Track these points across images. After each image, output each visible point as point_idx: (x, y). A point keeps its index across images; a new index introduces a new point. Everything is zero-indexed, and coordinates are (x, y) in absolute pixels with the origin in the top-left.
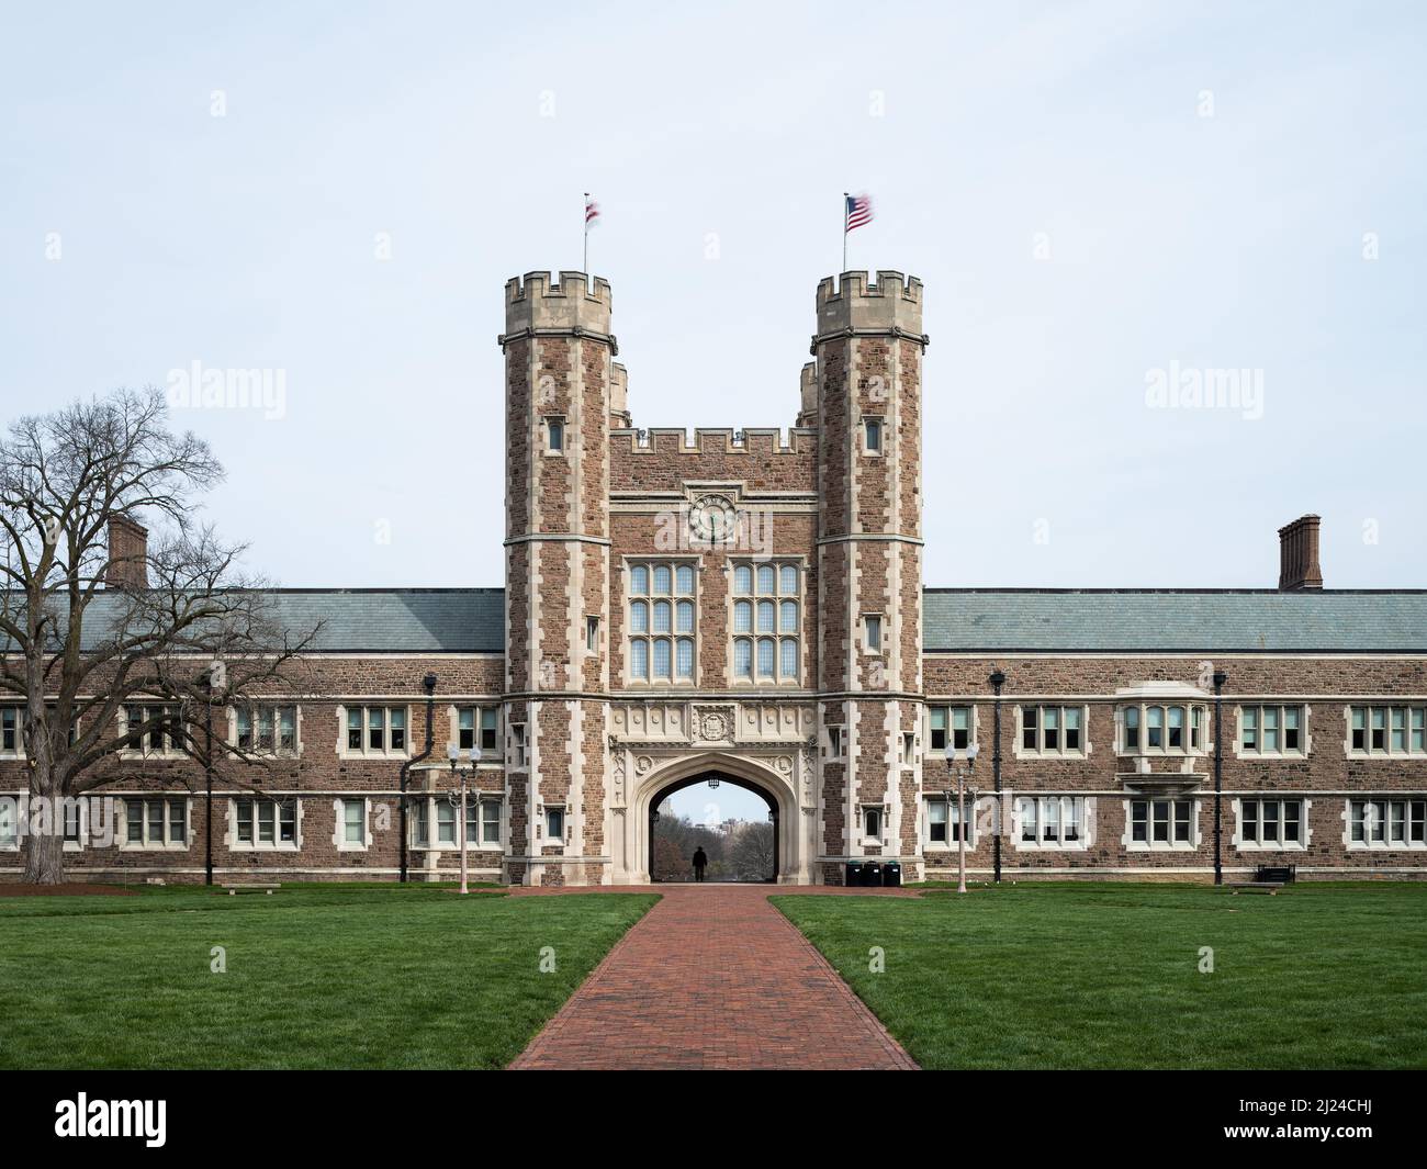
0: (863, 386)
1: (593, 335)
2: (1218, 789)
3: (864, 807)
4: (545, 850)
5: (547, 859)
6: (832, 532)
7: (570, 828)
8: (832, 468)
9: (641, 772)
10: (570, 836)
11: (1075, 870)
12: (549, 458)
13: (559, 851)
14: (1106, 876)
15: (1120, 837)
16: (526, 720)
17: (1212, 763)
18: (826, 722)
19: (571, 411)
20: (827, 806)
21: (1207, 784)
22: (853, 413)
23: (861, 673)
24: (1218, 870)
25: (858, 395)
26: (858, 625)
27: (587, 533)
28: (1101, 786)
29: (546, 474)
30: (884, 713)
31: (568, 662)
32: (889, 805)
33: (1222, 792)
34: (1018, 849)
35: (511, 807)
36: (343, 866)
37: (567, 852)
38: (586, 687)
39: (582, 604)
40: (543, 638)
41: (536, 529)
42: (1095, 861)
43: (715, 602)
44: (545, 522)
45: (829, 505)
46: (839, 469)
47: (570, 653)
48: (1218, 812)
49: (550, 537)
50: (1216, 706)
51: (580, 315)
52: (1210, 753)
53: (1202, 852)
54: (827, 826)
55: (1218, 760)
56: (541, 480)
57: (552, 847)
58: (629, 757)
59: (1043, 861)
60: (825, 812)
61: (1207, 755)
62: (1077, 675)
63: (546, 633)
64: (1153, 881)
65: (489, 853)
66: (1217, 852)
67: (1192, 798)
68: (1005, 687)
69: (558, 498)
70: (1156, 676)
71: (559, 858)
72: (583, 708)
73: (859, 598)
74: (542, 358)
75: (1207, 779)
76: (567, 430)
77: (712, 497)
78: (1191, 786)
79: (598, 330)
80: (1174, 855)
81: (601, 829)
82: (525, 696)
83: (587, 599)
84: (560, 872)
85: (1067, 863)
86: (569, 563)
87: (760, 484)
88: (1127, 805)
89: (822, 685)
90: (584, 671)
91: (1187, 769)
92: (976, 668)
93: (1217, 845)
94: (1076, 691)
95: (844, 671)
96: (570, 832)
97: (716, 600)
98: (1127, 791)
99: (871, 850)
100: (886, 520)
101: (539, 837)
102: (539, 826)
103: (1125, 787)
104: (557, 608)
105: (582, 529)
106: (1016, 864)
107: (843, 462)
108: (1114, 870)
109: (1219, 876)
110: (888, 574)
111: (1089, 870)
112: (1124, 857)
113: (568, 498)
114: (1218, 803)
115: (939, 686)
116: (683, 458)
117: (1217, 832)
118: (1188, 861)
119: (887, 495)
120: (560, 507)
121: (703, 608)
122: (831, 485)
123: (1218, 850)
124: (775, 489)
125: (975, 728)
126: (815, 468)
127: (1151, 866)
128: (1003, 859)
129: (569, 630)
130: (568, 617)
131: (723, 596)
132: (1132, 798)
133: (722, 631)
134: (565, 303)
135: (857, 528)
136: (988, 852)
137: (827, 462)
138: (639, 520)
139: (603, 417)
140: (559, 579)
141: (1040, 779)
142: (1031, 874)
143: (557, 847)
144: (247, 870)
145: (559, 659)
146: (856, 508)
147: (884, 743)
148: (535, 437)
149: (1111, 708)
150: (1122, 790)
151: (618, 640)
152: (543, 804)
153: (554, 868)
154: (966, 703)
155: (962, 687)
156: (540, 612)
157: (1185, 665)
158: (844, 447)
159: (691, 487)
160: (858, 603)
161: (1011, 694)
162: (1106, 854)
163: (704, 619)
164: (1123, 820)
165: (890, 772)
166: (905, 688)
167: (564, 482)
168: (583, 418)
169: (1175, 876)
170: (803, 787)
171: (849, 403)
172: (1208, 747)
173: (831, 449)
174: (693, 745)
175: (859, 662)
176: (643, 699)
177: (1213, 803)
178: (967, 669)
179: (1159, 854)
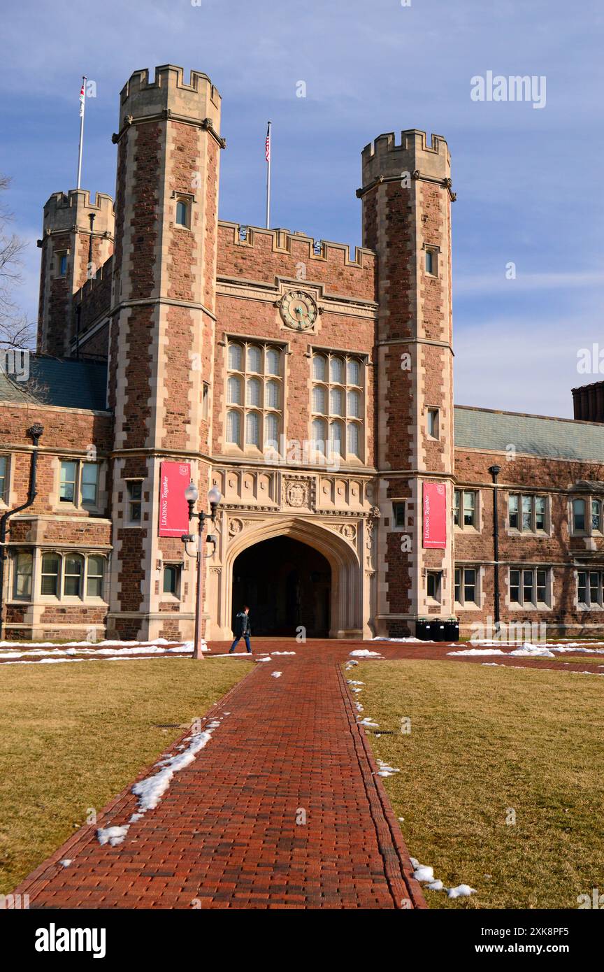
0: (425, 220)
3: (428, 571)
4: (163, 607)
5: (163, 614)
6: (395, 336)
7: (186, 584)
8: (395, 283)
9: (233, 533)
10: (186, 592)
12: (178, 231)
13: (176, 608)
15: (572, 599)
16: (145, 475)
18: (389, 496)
20: (390, 569)
22: (418, 240)
23: (425, 456)
25: (422, 226)
26: (423, 414)
27: (205, 305)
29: (174, 244)
31: (189, 422)
32: (446, 569)
35: (121, 562)
37: (183, 608)
38: (199, 447)
39: (200, 369)
40: (167, 397)
41: (163, 293)
44: (172, 288)
45: (391, 313)
46: (403, 284)
47: (191, 414)
49: (177, 303)
54: (390, 587)
56: (170, 249)
57: (169, 604)
58: (225, 517)
59: (526, 619)
60: (388, 575)
62: (543, 472)
63: (170, 393)
65: (94, 608)
68: (500, 477)
69: (184, 268)
71: (175, 614)
72: (199, 467)
73: (424, 392)
74: (175, 140)
76: (194, 207)
77: (299, 292)
82: (147, 452)
83: (204, 366)
84: (176, 628)
85: (541, 620)
86: (192, 329)
87: (335, 289)
88: (575, 574)
89: (384, 464)
90: (199, 433)
92: (480, 460)
94: (544, 484)
95: (411, 452)
96: (186, 588)
97: (301, 382)
98: (576, 564)
99: (433, 609)
100: (442, 330)
101: (157, 593)
102: (157, 582)
103: (575, 561)
104: (181, 370)
105: (203, 300)
106: (509, 620)
107: (408, 279)
108: (570, 626)
110: (442, 375)
111: (555, 626)
113: (194, 270)
115: (457, 473)
116: (275, 256)
119: (442, 310)
120: (186, 276)
121: (290, 389)
122: (395, 297)
125: (481, 509)
126: (376, 283)
127: (592, 622)
128: (500, 617)
129: (191, 392)
130: (190, 380)
131: (305, 380)
132: (579, 569)
133: (304, 410)
134: (196, 97)
135: (421, 333)
136: (490, 612)
137: (388, 278)
138: (239, 304)
140: (184, 342)
143: (174, 604)
145: (182, 419)
146: (420, 317)
148: (166, 209)
149: (564, 498)
150: (573, 562)
151: (219, 409)
152: (162, 560)
153: (171, 624)
154: (475, 488)
155: (471, 475)
156: (165, 371)
158: (409, 267)
159: (283, 281)
160: (423, 396)
161: (504, 483)
163: (290, 397)
164: (574, 586)
166: (451, 471)
167: (191, 255)
168: (206, 202)
170: (367, 553)
171: (415, 232)
173: (393, 268)
174: (281, 510)
175: (424, 445)
176: (239, 464)
178: (474, 461)
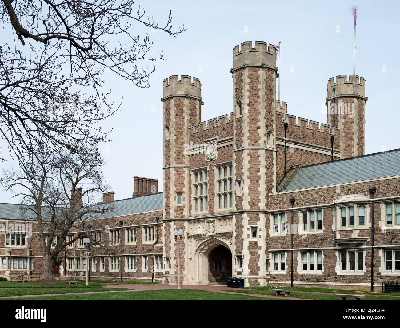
0: (237, 91)
1: (179, 96)
2: (373, 245)
3: (237, 256)
4: (166, 272)
5: (166, 275)
9: (197, 245)
10: (171, 268)
11: (318, 283)
12: (167, 141)
14: (329, 286)
15: (334, 268)
17: (370, 232)
19: (171, 124)
21: (368, 243)
22: (234, 102)
23: (236, 204)
24: (372, 284)
25: (235, 94)
27: (177, 164)
28: (328, 245)
29: (166, 146)
30: (242, 219)
31: (170, 209)
32: (243, 255)
33: (374, 247)
34: (299, 274)
36: (143, 277)
37: (170, 273)
38: (176, 217)
39: (175, 188)
40: (165, 201)
42: (325, 279)
43: (211, 183)
47: (171, 206)
48: (373, 256)
50: (372, 204)
51: (174, 90)
52: (370, 227)
53: (366, 275)
55: (374, 230)
56: (165, 148)
58: (193, 240)
59: (307, 279)
61: (368, 228)
62: (319, 196)
64: (346, 289)
66: (372, 276)
67: (362, 250)
68: (295, 204)
69: (168, 154)
70: (348, 192)
71: (168, 275)
72: (174, 224)
73: (236, 174)
74: (165, 107)
75: (368, 240)
76: (170, 130)
78: (362, 244)
79: (182, 94)
80: (355, 277)
81: (183, 265)
83: (177, 187)
84: (168, 280)
85: (316, 280)
86: (170, 175)
87: (222, 136)
88: (337, 253)
90: (175, 211)
91: (355, 236)
92: (286, 197)
93: (372, 272)
94: (319, 203)
96: (171, 266)
97: (212, 181)
98: (337, 247)
99: (239, 273)
100: (243, 142)
101: (165, 268)
102: (165, 264)
103: (336, 245)
104: (168, 191)
105: (175, 163)
106: (299, 280)
108: (332, 284)
109: (372, 287)
110: (243, 163)
111: (323, 283)
112: (337, 278)
113: (170, 153)
114: (373, 252)
115: (275, 206)
116: (204, 132)
117: (372, 266)
118: (360, 280)
119: (243, 132)
120: (169, 156)
121: (209, 185)
123: (373, 275)
124: (226, 137)
125: (286, 223)
127: (346, 282)
128: (294, 278)
129: (170, 198)
130: (170, 193)
131: (214, 180)
132: (340, 251)
133: (213, 193)
135: (235, 147)
136: (290, 275)
138: (195, 157)
139: (185, 123)
141: (306, 243)
142: (303, 284)
143: (168, 271)
144: (128, 278)
146: (234, 139)
147: (242, 231)
149: (331, 209)
150: (335, 246)
151: (191, 200)
152: (165, 257)
153: (167, 278)
154: (283, 212)
155: (282, 206)
156: (165, 192)
157: (360, 186)
160: (235, 176)
161: (297, 207)
162: (329, 276)
163: (209, 188)
164: (335, 261)
165: (244, 242)
166: (251, 208)
167: (170, 148)
168: (175, 125)
169: (355, 287)
172: (368, 225)
174: (206, 235)
175: (236, 199)
176: (196, 219)
177: (371, 251)
178: (283, 198)
179: (349, 276)
